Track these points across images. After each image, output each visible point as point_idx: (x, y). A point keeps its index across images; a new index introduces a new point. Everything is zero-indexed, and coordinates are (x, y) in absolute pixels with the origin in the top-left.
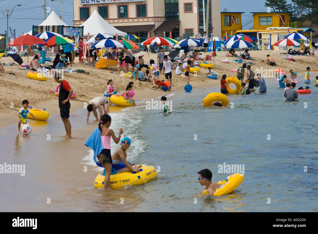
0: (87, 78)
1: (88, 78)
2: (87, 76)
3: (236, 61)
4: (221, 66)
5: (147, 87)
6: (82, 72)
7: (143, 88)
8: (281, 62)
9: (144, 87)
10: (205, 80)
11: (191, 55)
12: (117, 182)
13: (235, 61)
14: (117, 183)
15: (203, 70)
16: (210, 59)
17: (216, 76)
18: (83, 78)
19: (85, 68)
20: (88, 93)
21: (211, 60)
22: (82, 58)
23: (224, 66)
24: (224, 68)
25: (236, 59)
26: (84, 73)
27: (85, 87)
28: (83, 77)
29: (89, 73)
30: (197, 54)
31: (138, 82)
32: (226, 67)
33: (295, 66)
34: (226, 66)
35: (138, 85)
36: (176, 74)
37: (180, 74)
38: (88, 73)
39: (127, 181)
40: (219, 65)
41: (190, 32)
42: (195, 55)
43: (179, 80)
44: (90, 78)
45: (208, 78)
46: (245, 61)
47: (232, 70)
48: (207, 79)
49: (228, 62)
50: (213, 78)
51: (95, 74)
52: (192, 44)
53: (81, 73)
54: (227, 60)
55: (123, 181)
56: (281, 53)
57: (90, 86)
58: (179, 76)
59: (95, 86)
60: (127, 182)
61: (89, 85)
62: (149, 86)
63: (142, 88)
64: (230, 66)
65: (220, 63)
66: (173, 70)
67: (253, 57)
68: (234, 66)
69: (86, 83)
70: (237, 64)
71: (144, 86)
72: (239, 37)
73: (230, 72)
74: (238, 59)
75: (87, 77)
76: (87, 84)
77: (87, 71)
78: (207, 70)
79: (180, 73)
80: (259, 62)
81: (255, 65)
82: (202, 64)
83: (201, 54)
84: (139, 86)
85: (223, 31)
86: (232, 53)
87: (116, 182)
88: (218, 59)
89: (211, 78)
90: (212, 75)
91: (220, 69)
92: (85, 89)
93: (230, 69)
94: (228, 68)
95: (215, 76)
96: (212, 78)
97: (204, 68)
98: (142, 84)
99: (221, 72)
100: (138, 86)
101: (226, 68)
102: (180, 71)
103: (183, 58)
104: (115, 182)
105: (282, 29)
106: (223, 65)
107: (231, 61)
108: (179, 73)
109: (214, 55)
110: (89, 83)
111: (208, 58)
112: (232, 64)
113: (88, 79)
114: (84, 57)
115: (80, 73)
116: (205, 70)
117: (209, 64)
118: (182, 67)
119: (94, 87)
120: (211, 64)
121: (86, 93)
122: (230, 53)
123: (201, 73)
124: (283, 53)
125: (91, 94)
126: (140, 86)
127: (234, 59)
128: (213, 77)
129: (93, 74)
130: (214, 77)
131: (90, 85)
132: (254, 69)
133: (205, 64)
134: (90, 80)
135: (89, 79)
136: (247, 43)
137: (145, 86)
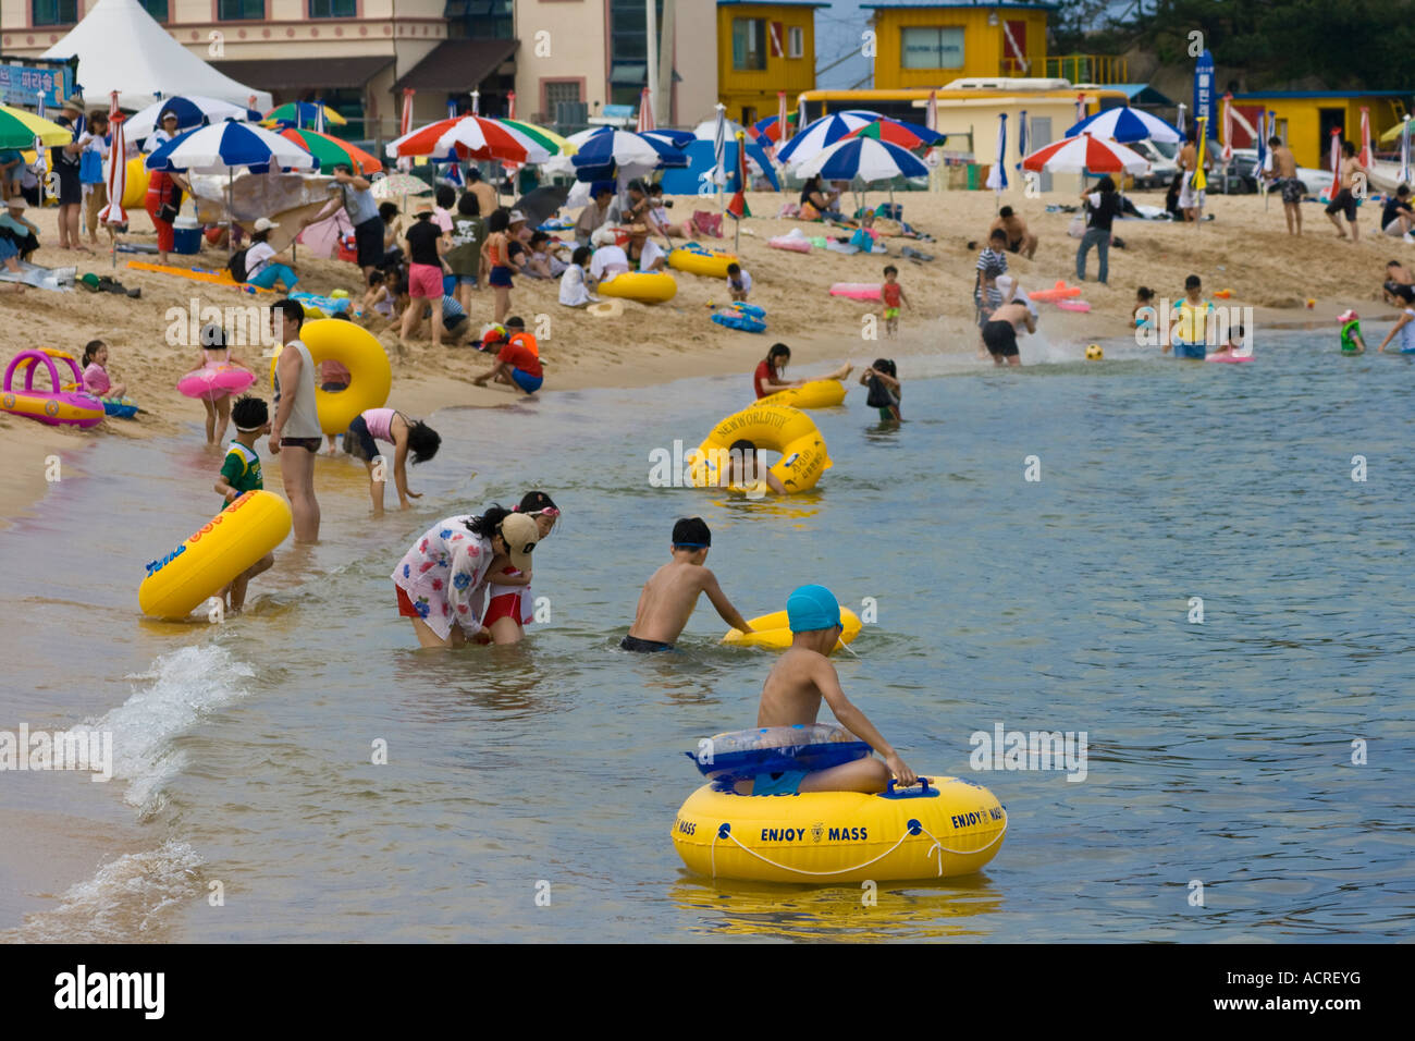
0: (134, 319)
1: (139, 318)
2: (129, 306)
3: (844, 241)
4: (771, 265)
5: (432, 367)
6: (106, 285)
7: (417, 374)
8: (1057, 249)
9: (417, 369)
10: (710, 336)
11: (624, 207)
12: (801, 833)
13: (834, 245)
14: (800, 839)
15: (691, 286)
16: (715, 230)
17: (760, 315)
18: (117, 317)
19: (114, 266)
20: (156, 396)
21: (719, 236)
22: (101, 214)
23: (789, 267)
24: (790, 275)
25: (842, 233)
26: (114, 292)
27: (136, 363)
28: (115, 313)
29: (139, 291)
30: (649, 206)
31: (392, 344)
32: (795, 271)
33: (1129, 273)
34: (796, 266)
35: (392, 357)
36: (561, 301)
37: (584, 307)
38: (136, 295)
39: (851, 835)
40: (763, 260)
41: (567, 97)
42: (637, 207)
43: (580, 333)
44: (149, 317)
45: (719, 327)
46: (883, 246)
47: (829, 287)
48: (715, 332)
49: (804, 248)
50: (746, 325)
51: (172, 296)
52: (637, 156)
53: (102, 290)
54: (794, 235)
55: (834, 834)
56: (1051, 209)
57: (156, 360)
58: (579, 314)
59: (183, 361)
60: (852, 841)
61: (151, 355)
62: (442, 363)
63: (413, 374)
64: (817, 269)
65: (767, 251)
66: (546, 284)
67: (919, 226)
68: (837, 269)
69: (136, 345)
70: (850, 260)
71: (421, 366)
72: (853, 122)
73: (821, 298)
74: (850, 234)
75: (132, 315)
76: (143, 351)
77: (131, 282)
78: (707, 288)
79: (582, 300)
80: (950, 248)
81: (936, 262)
82: (685, 257)
83: (669, 205)
84: (398, 361)
85: (725, 92)
86: (813, 204)
87: (797, 835)
88: (752, 232)
89: (736, 325)
90: (740, 311)
91: (770, 283)
92: (138, 376)
93: (819, 280)
94: (806, 277)
95: (752, 318)
96: (740, 329)
97: (693, 277)
98: (407, 355)
99: (777, 297)
100: (392, 362)
101: (797, 277)
102: (583, 289)
103: (586, 226)
104: (790, 835)
105: (1024, 91)
106: (780, 260)
107: (818, 241)
108: (578, 299)
109: (740, 210)
110: (151, 342)
111: (705, 224)
112: (825, 260)
113: (141, 325)
114: (108, 211)
115: (95, 292)
116: (697, 285)
117: (715, 255)
118: (588, 271)
119: (179, 368)
120: (724, 257)
121: (145, 398)
122: (807, 204)
123: (682, 303)
124: (1061, 207)
125: (171, 402)
126: (401, 363)
127: (832, 235)
128: (744, 319)
129: (162, 301)
130: (749, 321)
131: (157, 356)
132: (934, 285)
133: (696, 255)
134: (150, 328)
135: (145, 322)
136: (898, 156)
137: (426, 364)
